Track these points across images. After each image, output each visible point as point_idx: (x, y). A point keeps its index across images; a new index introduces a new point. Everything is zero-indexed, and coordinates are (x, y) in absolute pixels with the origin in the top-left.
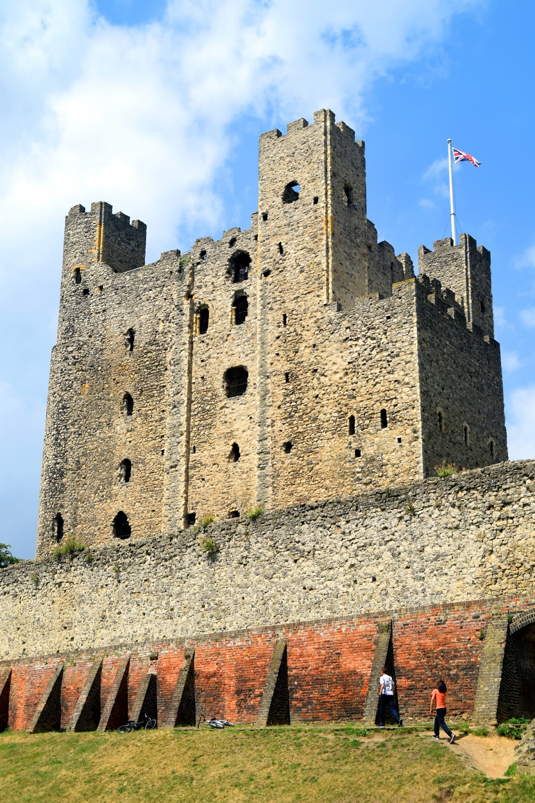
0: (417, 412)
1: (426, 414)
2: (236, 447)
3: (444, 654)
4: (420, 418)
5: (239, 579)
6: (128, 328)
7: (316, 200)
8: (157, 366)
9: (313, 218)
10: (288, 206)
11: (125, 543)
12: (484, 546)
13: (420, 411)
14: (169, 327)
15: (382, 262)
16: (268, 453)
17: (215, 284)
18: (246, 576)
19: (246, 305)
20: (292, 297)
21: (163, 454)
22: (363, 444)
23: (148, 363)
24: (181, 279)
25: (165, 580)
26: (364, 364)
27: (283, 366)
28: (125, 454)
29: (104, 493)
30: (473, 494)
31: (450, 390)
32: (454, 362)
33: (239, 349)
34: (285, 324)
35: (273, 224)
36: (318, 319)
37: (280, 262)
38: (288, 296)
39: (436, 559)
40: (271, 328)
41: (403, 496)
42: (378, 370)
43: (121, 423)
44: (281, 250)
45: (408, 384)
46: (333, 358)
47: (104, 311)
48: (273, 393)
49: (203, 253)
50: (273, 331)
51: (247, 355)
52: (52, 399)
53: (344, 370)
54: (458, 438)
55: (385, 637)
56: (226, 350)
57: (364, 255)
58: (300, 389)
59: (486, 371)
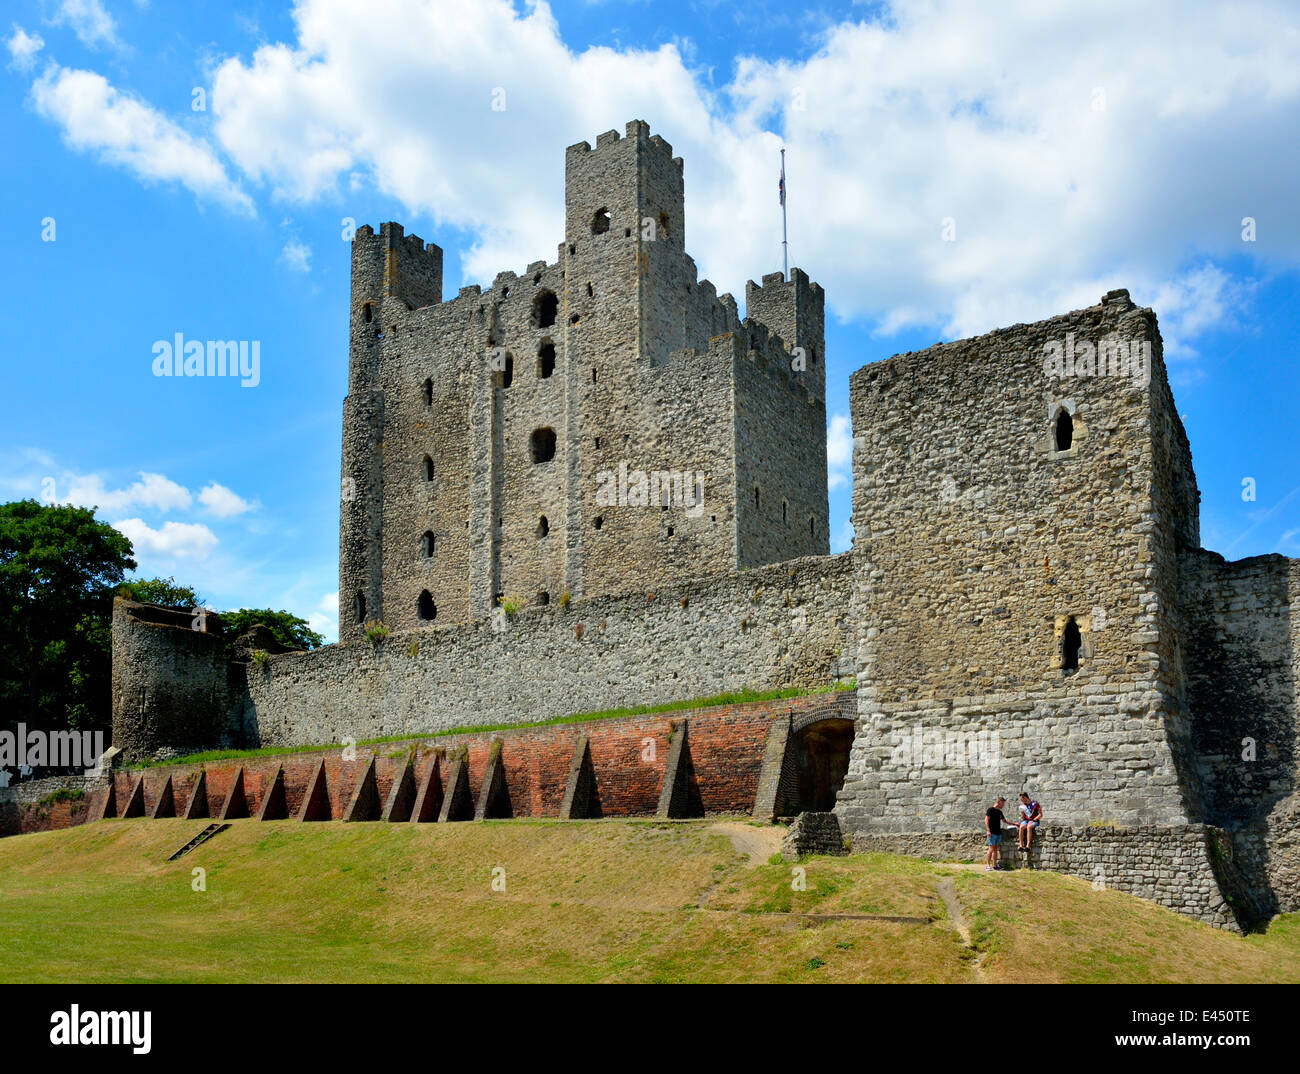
0: (732, 487)
1: (742, 490)
2: (544, 521)
3: (732, 754)
4: (734, 494)
5: (545, 672)
6: (425, 378)
7: (628, 233)
8: (458, 425)
9: (625, 254)
10: (598, 238)
11: (429, 628)
12: (779, 644)
13: (735, 487)
14: (470, 378)
15: (702, 306)
16: (578, 529)
17: (520, 329)
18: (552, 668)
19: (553, 354)
20: (603, 349)
21: (467, 527)
22: (677, 522)
23: (448, 420)
24: (482, 321)
25: (472, 671)
26: (679, 431)
27: (594, 430)
28: (426, 524)
29: (407, 569)
30: (772, 590)
31: (768, 462)
32: (775, 429)
33: (546, 408)
34: (595, 381)
35: (581, 259)
36: (630, 377)
37: (590, 306)
38: (599, 348)
39: (734, 656)
40: (580, 384)
41: (705, 590)
42: (692, 439)
43: (421, 490)
44: (590, 290)
45: (724, 455)
46: (645, 422)
47: (398, 356)
48: (583, 461)
49: (506, 290)
50: (583, 388)
51: (555, 415)
52: (346, 460)
53: (656, 437)
54: (776, 515)
55: (679, 737)
56: (532, 408)
57: (681, 299)
58: (611, 457)
59: (809, 438)
